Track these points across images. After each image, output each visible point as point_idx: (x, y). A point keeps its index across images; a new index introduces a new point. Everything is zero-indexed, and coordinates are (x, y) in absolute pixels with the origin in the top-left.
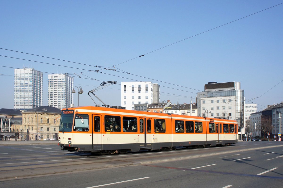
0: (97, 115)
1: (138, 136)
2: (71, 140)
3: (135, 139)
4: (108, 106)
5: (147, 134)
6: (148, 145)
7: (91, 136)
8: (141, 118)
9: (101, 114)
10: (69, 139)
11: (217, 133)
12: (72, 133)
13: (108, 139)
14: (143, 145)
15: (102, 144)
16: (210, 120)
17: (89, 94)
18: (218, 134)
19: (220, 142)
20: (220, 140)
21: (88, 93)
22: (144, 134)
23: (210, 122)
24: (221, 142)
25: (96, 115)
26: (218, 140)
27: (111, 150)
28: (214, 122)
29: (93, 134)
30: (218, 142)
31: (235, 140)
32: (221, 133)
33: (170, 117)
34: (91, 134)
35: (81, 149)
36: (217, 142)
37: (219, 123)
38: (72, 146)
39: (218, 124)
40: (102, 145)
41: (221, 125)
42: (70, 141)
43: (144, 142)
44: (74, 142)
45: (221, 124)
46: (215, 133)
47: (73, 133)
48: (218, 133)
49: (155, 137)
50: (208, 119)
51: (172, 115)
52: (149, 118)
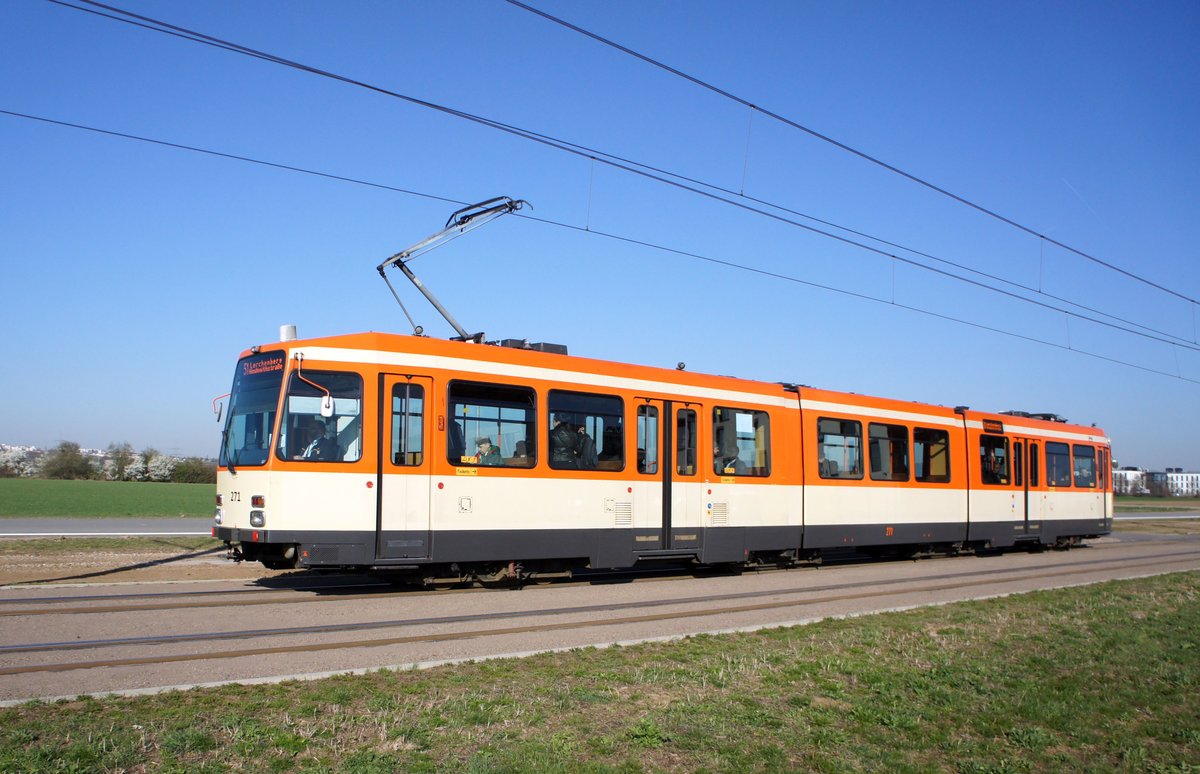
0: (409, 377)
1: (630, 490)
2: (262, 506)
3: (610, 505)
4: (478, 338)
5: (673, 484)
6: (677, 537)
7: (369, 485)
8: (644, 402)
9: (429, 375)
10: (257, 501)
11: (1018, 483)
12: (267, 469)
13: (466, 504)
14: (656, 538)
15: (433, 528)
16: (985, 421)
17: (383, 274)
18: (1023, 493)
19: (1032, 527)
20: (1030, 519)
21: (380, 269)
22: (661, 484)
23: (986, 430)
24: (1037, 527)
25: (404, 380)
26: (1023, 519)
27: (482, 562)
28: (1002, 432)
29: (384, 476)
30: (1022, 527)
31: (1101, 521)
32: (1035, 484)
33: (791, 403)
34: (373, 478)
35: (313, 553)
36: (1016, 528)
37: (1026, 440)
38: (269, 541)
39: (1022, 441)
40: (430, 532)
41: (1034, 448)
42: (259, 514)
43: (659, 525)
44: (280, 520)
45: (1036, 442)
46: (1008, 483)
47: (275, 468)
48: (1020, 484)
49: (713, 499)
50: (975, 416)
51: (801, 390)
52: (687, 404)
